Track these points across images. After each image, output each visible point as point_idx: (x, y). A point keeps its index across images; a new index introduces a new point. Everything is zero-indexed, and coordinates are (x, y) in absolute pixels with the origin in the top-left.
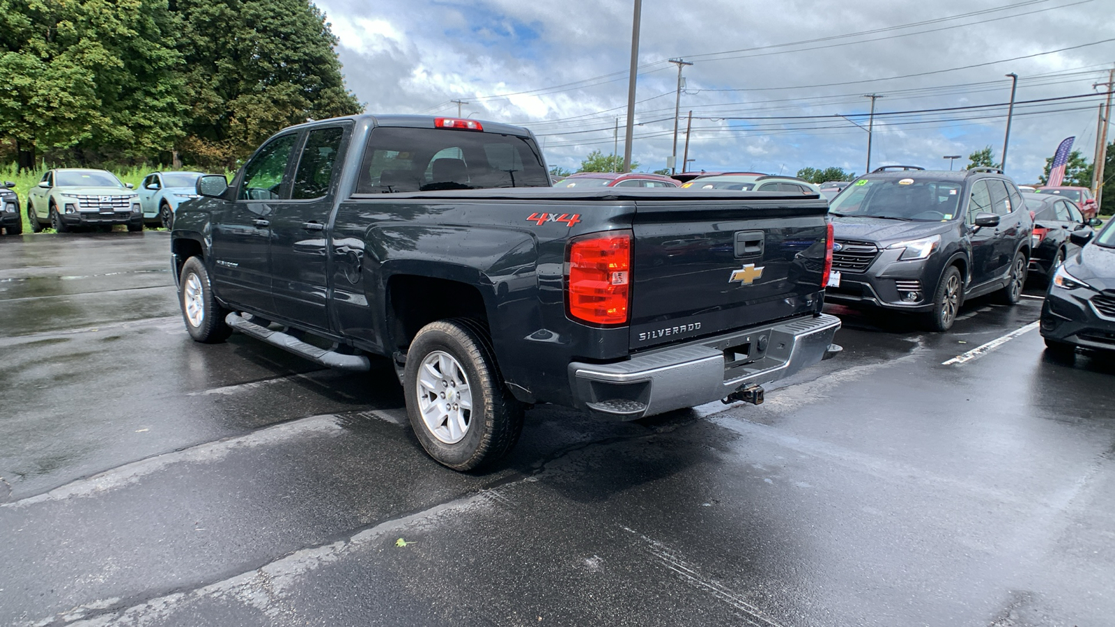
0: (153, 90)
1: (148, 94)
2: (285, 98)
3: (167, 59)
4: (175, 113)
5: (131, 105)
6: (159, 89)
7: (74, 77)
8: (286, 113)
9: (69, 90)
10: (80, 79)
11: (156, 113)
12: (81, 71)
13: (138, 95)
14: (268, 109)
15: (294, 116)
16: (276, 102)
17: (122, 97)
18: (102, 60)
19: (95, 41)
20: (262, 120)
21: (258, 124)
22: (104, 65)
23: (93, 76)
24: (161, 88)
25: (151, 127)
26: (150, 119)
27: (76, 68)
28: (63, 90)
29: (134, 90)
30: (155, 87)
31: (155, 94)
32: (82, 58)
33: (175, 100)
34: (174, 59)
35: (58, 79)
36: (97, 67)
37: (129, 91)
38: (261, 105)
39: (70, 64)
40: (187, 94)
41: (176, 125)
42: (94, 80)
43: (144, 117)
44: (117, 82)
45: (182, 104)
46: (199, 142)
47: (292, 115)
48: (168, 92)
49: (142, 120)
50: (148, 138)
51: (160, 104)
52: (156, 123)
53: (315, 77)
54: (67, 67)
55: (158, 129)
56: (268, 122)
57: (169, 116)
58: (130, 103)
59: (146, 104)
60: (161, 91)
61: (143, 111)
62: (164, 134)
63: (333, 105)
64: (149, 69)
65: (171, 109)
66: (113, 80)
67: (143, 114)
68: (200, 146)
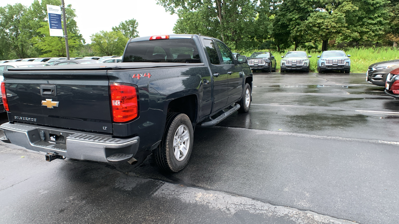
0: (372, 16)
1: (370, 18)
3: (381, 3)
4: (382, 25)
5: (361, 24)
6: (375, 15)
7: (338, 17)
9: (335, 22)
10: (339, 17)
11: (371, 26)
12: (341, 14)
13: (365, 20)
17: (358, 21)
18: (350, 8)
19: (349, 2)
22: (350, 10)
23: (345, 15)
24: (376, 15)
25: (368, 32)
26: (368, 29)
27: (339, 13)
28: (333, 22)
29: (363, 18)
30: (374, 15)
31: (373, 18)
32: (342, 9)
33: (382, 19)
34: (384, 2)
35: (332, 18)
36: (348, 12)
37: (361, 19)
39: (338, 12)
40: (390, 16)
41: (380, 29)
42: (345, 17)
43: (366, 28)
44: (356, 16)
45: (386, 20)
48: (379, 16)
49: (365, 29)
50: (366, 36)
51: (374, 22)
52: (371, 30)
54: (336, 14)
55: (371, 32)
57: (378, 26)
58: (361, 23)
59: (368, 23)
60: (376, 16)
61: (366, 25)
62: (373, 34)
64: (372, 8)
65: (380, 23)
66: (354, 15)
67: (366, 27)
68: (393, 37)
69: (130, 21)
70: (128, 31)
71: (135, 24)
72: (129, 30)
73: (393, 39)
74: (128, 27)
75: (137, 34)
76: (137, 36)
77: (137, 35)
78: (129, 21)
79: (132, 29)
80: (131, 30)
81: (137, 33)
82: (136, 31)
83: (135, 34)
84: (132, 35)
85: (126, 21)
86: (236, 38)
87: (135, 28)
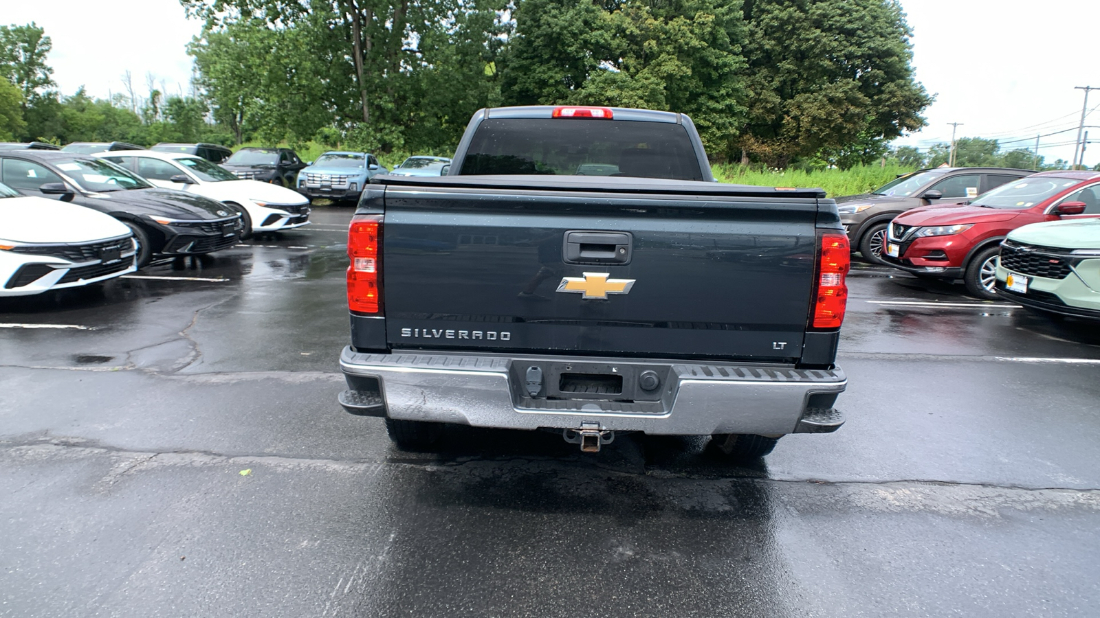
0: (716, 94)
1: (712, 98)
2: (841, 95)
3: (732, 65)
4: (734, 115)
5: (696, 109)
6: (721, 92)
7: (650, 87)
8: (840, 110)
9: (645, 98)
10: (654, 88)
11: (715, 114)
12: (656, 81)
13: (702, 100)
14: (823, 107)
15: (849, 113)
16: (831, 100)
17: (689, 101)
18: (674, 70)
19: (673, 54)
20: (814, 118)
21: (810, 122)
22: (676, 75)
23: (665, 85)
24: (723, 92)
25: (709, 128)
26: (709, 121)
27: (653, 79)
28: (641, 98)
29: (699, 95)
30: (718, 91)
31: (716, 97)
32: (659, 70)
33: (734, 102)
34: (738, 65)
35: (638, 89)
36: (669, 77)
37: (694, 97)
38: (816, 103)
39: (650, 76)
40: (747, 96)
41: (731, 124)
42: (665, 88)
43: (705, 119)
44: (686, 89)
45: (741, 105)
46: (753, 140)
47: (846, 112)
48: (728, 95)
49: (702, 121)
50: (705, 137)
51: (720, 106)
52: (713, 123)
53: (878, 72)
54: (646, 79)
55: (714, 129)
56: (821, 120)
57: (727, 117)
58: (694, 106)
59: (708, 107)
60: (722, 94)
61: (705, 113)
62: (719, 134)
63: (894, 100)
64: (715, 75)
65: (729, 110)
66: (682, 87)
67: (704, 116)
68: (753, 144)
69: (19, 31)
70: (12, 63)
71: (39, 42)
72: (15, 59)
73: (754, 147)
74: (12, 50)
75: (45, 74)
76: (46, 81)
77: (47, 78)
78: (14, 31)
79: (26, 58)
80: (22, 59)
81: (46, 72)
82: (41, 65)
83: (40, 74)
84: (27, 75)
85: (6, 27)
86: (404, 116)
87: (40, 55)
